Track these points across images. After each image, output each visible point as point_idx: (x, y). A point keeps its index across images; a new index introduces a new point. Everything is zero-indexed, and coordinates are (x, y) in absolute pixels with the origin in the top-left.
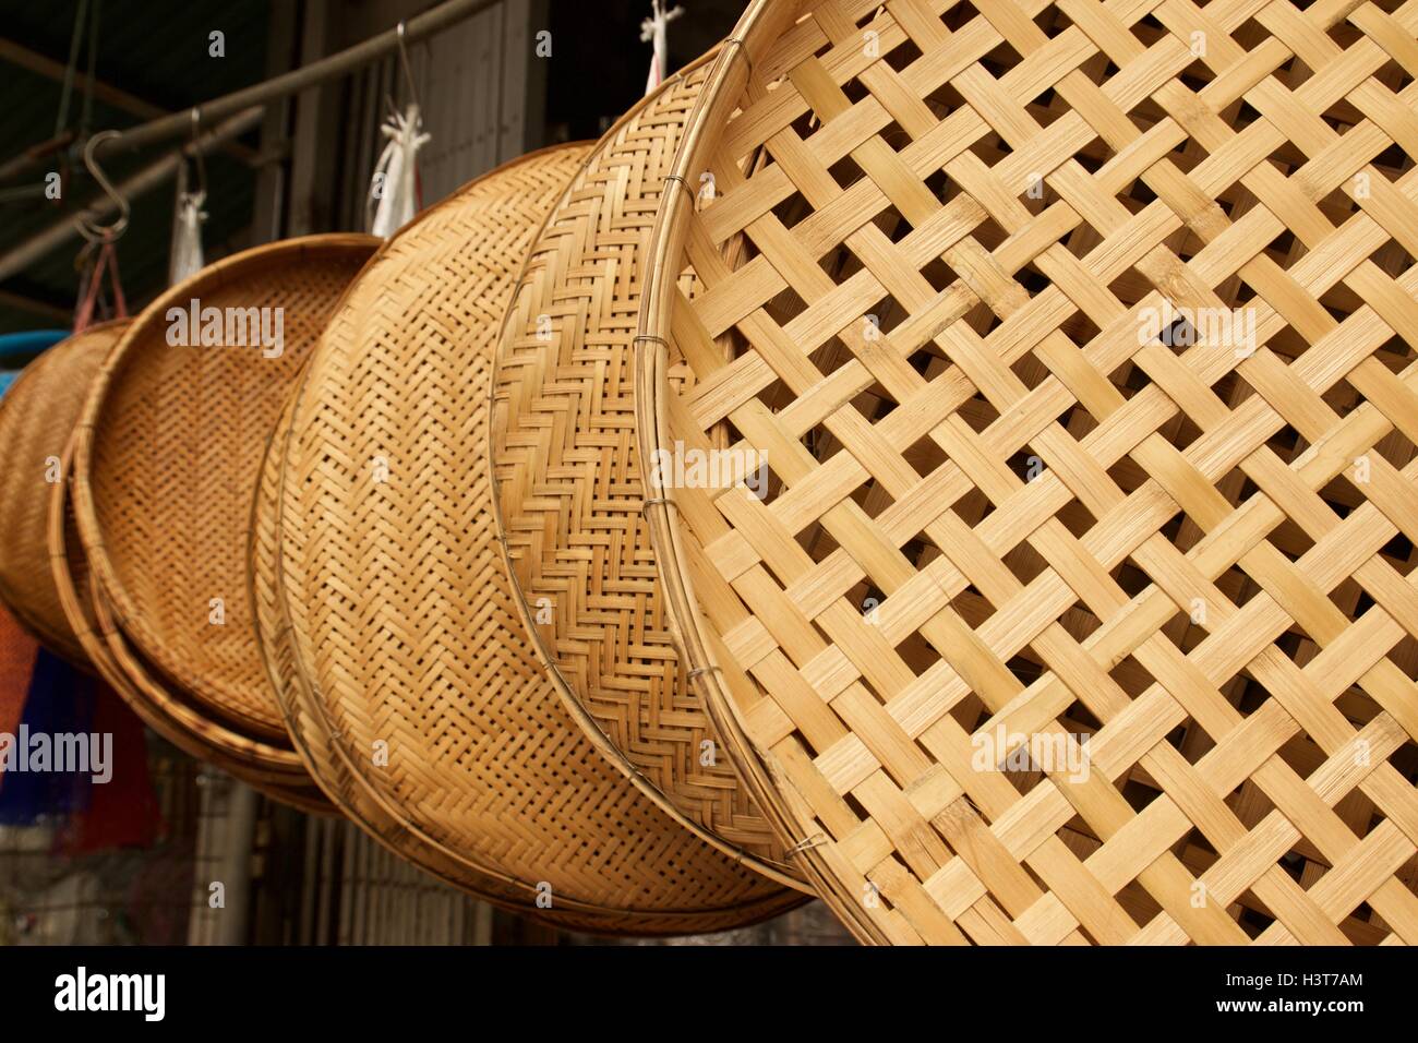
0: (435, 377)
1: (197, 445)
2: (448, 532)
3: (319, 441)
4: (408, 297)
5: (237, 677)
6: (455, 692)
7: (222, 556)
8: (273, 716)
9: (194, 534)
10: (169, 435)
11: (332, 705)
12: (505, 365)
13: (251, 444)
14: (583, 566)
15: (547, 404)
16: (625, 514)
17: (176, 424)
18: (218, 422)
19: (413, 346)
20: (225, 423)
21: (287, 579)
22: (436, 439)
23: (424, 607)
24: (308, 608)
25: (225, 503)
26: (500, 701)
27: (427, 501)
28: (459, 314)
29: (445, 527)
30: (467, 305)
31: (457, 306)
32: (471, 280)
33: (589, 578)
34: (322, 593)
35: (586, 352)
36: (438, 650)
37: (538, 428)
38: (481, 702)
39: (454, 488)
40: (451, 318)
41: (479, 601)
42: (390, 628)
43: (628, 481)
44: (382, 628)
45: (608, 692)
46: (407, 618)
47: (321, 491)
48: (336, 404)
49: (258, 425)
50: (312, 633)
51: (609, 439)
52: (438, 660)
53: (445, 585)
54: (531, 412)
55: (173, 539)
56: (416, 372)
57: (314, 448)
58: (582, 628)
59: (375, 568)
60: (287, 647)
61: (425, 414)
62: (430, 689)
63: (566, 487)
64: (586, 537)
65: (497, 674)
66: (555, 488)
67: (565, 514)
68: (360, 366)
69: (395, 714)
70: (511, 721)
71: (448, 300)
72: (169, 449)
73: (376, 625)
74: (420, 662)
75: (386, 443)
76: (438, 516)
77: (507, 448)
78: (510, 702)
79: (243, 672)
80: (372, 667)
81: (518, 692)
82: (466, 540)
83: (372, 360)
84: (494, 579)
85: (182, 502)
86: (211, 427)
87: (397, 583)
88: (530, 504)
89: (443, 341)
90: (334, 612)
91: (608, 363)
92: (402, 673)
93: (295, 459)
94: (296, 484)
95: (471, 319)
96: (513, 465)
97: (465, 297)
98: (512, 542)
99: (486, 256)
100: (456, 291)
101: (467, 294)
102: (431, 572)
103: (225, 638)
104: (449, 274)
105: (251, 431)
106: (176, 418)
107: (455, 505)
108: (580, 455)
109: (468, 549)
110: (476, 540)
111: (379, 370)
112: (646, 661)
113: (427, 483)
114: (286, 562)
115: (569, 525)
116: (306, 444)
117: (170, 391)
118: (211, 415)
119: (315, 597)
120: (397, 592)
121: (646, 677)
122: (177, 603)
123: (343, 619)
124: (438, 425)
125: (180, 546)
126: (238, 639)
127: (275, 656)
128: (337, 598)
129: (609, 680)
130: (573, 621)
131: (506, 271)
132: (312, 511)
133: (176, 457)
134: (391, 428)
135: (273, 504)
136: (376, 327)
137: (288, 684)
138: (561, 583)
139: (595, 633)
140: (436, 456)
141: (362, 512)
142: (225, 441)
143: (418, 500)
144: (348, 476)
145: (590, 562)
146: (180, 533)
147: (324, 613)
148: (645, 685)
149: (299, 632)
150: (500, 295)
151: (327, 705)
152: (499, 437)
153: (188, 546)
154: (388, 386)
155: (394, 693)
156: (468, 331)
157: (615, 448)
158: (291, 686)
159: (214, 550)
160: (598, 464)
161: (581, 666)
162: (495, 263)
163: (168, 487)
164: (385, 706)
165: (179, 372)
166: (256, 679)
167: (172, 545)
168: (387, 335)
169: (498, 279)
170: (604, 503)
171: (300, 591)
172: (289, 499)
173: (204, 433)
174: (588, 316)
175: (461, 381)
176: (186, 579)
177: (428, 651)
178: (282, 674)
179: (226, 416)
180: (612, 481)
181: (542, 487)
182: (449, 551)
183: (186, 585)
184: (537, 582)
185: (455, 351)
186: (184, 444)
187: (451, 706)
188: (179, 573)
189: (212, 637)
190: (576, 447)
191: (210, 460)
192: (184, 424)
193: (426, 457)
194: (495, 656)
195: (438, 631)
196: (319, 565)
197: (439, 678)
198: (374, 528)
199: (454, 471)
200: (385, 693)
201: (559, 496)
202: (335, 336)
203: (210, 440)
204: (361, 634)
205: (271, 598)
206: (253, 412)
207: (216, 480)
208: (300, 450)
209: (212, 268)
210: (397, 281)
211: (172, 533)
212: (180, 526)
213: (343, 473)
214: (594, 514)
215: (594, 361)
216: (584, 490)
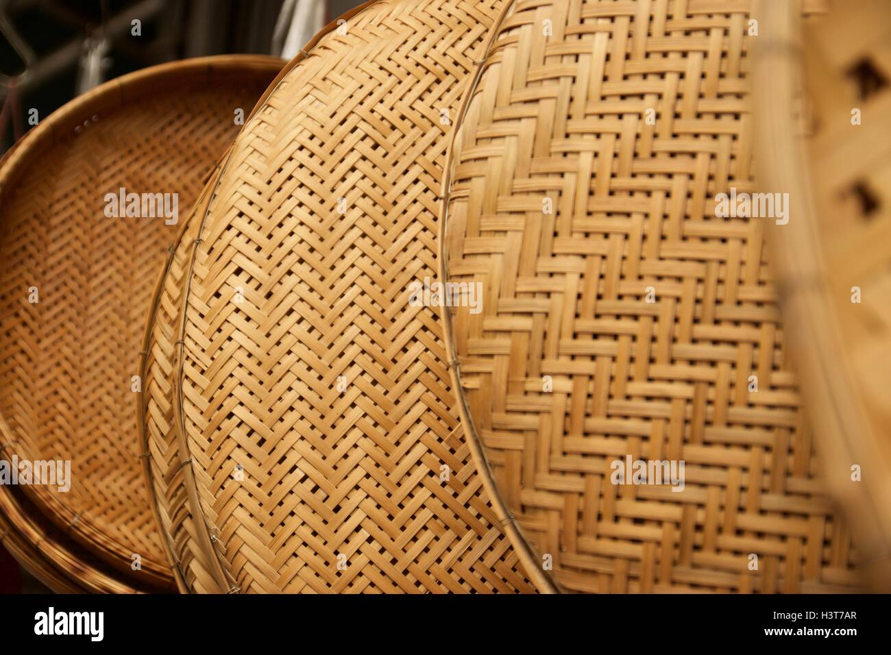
0: (365, 185)
1: (89, 267)
2: (374, 361)
3: (230, 251)
4: (336, 98)
5: (119, 516)
6: (375, 546)
7: (110, 386)
8: (158, 562)
9: (81, 361)
10: (61, 255)
11: (232, 555)
12: (463, 158)
13: (146, 269)
14: (560, 400)
15: (518, 203)
16: (615, 337)
17: (68, 244)
18: (112, 244)
19: (342, 150)
20: (120, 245)
21: (187, 406)
22: (363, 255)
23: (344, 446)
24: (210, 440)
25: (116, 329)
26: (427, 559)
27: (352, 324)
28: (394, 117)
29: (371, 355)
30: (403, 108)
31: (392, 109)
32: (408, 81)
33: (567, 414)
34: (226, 425)
35: (568, 141)
36: (358, 496)
37: (505, 232)
38: (405, 560)
39: (383, 311)
40: (384, 122)
41: (408, 441)
42: (304, 467)
43: (620, 297)
44: (295, 467)
45: (585, 558)
46: (324, 458)
47: (231, 308)
48: (251, 211)
49: (154, 250)
50: (213, 470)
51: (595, 245)
52: (358, 507)
53: (369, 421)
54: (497, 213)
55: (58, 364)
56: (343, 179)
57: (224, 260)
58: (555, 477)
59: (290, 398)
60: (182, 485)
61: (353, 226)
62: (347, 541)
63: (541, 303)
64: (565, 364)
65: (425, 528)
66: (525, 303)
67: (538, 336)
68: (280, 170)
69: (306, 569)
70: (440, 583)
71: (381, 101)
72: (59, 269)
73: (288, 464)
74: (337, 509)
75: (307, 256)
76: (364, 341)
77: (464, 256)
78: (439, 561)
79: (126, 511)
80: (282, 512)
81: (449, 549)
82: (395, 371)
83: (294, 164)
84: (426, 417)
85: (70, 326)
86: (105, 250)
87: (314, 416)
88: (493, 323)
89: (376, 146)
90: (239, 446)
91: (596, 155)
92: (316, 522)
93: (202, 270)
94: (202, 299)
95: (407, 123)
96: (472, 275)
97: (401, 99)
98: (466, 368)
99: (426, 56)
100: (390, 92)
101: (404, 96)
102: (353, 405)
103: (109, 473)
104: (384, 74)
105: (147, 256)
106: (68, 237)
107: (383, 331)
108: (559, 264)
109: (397, 381)
110: (406, 371)
111: (301, 175)
112: (638, 521)
113: (352, 304)
114: (187, 387)
115: (543, 348)
116: (215, 254)
117: (65, 209)
118: (106, 237)
119: (219, 429)
120: (313, 427)
121: (636, 541)
122: (59, 433)
123: (250, 456)
124: (367, 239)
125: (66, 373)
126: (123, 475)
127: (166, 495)
128: (244, 430)
129: (589, 542)
130: (543, 466)
131: (447, 73)
132: (219, 330)
133: (66, 278)
134: (313, 240)
135: (173, 323)
136: (300, 128)
137: (180, 526)
138: (529, 421)
139: (574, 484)
140: (363, 274)
141: (277, 333)
142: (120, 265)
143: (341, 323)
144: (263, 292)
145: (569, 395)
146: (67, 359)
147: (228, 447)
148: (636, 550)
149: (198, 468)
150: (440, 99)
151: (226, 555)
152: (455, 242)
153: (74, 373)
154: (312, 193)
155: (305, 544)
156: (403, 136)
157: (604, 257)
158: (182, 530)
159: (101, 379)
160: (582, 276)
161: (551, 524)
162: (436, 64)
163: (56, 310)
164: (294, 559)
165: (75, 190)
166: (140, 519)
167: (56, 372)
168: (312, 137)
169: (438, 81)
170: (587, 324)
171: (201, 421)
172: (193, 316)
173: (97, 255)
174: (571, 100)
175: (394, 192)
176: (70, 408)
177: (347, 497)
178: (173, 515)
179: (122, 239)
180: (599, 297)
181: (508, 302)
182: (375, 383)
183: (69, 414)
184: (499, 417)
185: (387, 157)
186: (75, 265)
187: (371, 563)
188: (63, 401)
189: (95, 471)
190: (554, 255)
191: (102, 283)
192: (77, 245)
193: (352, 274)
194: (423, 506)
195: (358, 474)
196: (226, 391)
197: (358, 529)
198: (289, 352)
199: (383, 292)
200: (295, 543)
201: (530, 314)
202: (252, 136)
203: (103, 263)
204: (270, 473)
205: (165, 428)
206: (149, 236)
207: (107, 304)
208: (207, 261)
209: (114, 83)
210: (324, 79)
211: (58, 357)
212: (67, 351)
213: (257, 289)
214: (575, 336)
215: (578, 153)
216: (562, 306)
